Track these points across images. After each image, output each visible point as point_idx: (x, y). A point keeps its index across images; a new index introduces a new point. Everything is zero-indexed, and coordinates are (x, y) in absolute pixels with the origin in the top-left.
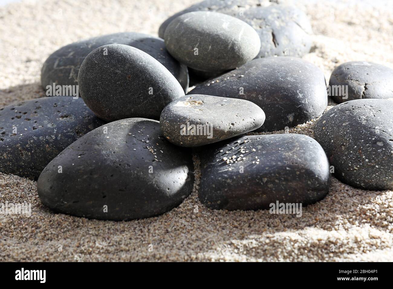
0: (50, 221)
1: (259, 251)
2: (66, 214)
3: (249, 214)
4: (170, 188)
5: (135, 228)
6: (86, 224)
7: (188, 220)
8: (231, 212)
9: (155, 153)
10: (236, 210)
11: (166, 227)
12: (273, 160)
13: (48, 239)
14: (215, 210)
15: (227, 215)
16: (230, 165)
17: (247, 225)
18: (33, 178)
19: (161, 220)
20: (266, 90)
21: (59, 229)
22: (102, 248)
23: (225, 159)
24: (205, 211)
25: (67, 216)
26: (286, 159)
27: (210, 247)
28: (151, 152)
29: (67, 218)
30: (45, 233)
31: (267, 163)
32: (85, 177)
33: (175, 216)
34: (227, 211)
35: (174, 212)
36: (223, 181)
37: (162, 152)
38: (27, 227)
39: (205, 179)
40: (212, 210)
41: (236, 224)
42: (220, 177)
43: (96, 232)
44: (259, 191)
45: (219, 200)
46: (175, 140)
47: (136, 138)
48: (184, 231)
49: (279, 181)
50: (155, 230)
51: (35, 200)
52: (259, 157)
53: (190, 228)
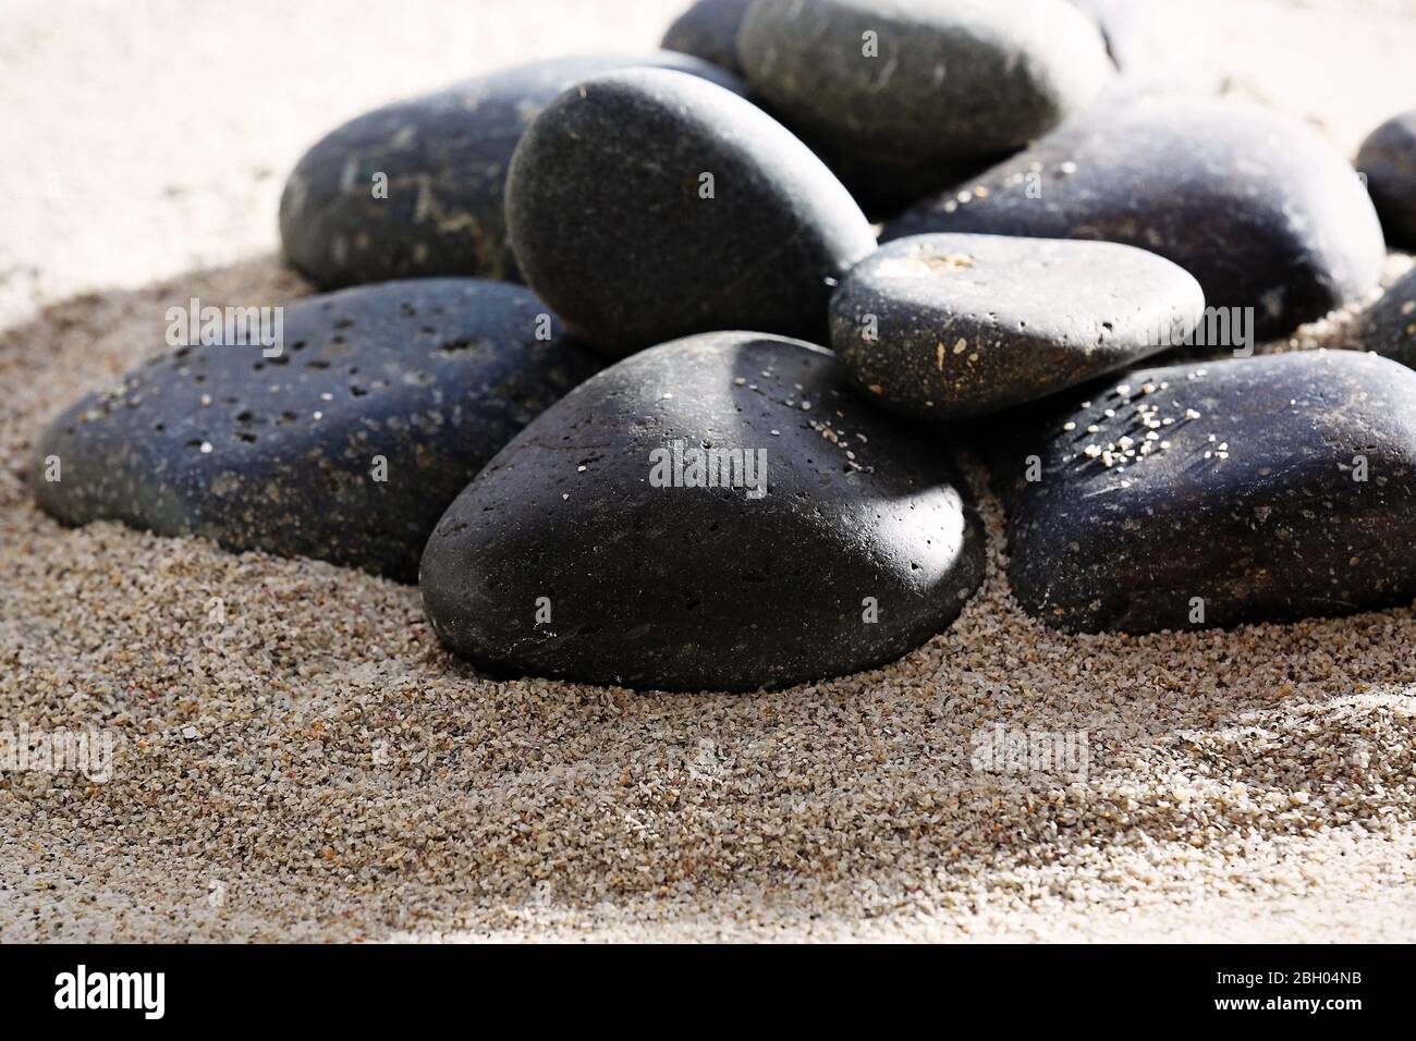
0: (500, 706)
1: (1289, 762)
2: (551, 678)
3: (1210, 642)
4: (918, 563)
5: (813, 714)
6: (633, 708)
7: (995, 675)
8: (1142, 639)
9: (845, 444)
10: (1158, 631)
11: (921, 701)
12: (1282, 443)
13: (506, 768)
14: (1081, 635)
15: (1128, 649)
16: (1120, 469)
17: (1211, 679)
18: (378, 569)
19: (897, 681)
20: (1170, 210)
21: (535, 730)
22: (716, 786)
23: (1093, 450)
24: (1046, 639)
25: (555, 685)
26: (1326, 433)
27: (1108, 760)
28: (829, 439)
29: (556, 691)
30: (491, 746)
31: (1259, 452)
32: (617, 537)
33: (944, 665)
34: (1125, 636)
35: (939, 651)
36: (1106, 527)
37: (865, 440)
38: (417, 729)
39: (1034, 526)
40: (1071, 634)
41: (1172, 678)
42: (1092, 513)
43: (677, 732)
44: (1244, 555)
45: (1096, 597)
46: (905, 394)
47: (763, 394)
48: (992, 712)
49: (1317, 514)
50: (886, 714)
51: (413, 640)
52: (1224, 437)
53: (1010, 701)
